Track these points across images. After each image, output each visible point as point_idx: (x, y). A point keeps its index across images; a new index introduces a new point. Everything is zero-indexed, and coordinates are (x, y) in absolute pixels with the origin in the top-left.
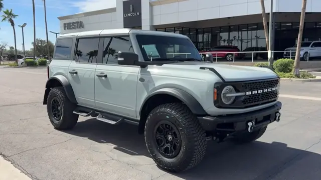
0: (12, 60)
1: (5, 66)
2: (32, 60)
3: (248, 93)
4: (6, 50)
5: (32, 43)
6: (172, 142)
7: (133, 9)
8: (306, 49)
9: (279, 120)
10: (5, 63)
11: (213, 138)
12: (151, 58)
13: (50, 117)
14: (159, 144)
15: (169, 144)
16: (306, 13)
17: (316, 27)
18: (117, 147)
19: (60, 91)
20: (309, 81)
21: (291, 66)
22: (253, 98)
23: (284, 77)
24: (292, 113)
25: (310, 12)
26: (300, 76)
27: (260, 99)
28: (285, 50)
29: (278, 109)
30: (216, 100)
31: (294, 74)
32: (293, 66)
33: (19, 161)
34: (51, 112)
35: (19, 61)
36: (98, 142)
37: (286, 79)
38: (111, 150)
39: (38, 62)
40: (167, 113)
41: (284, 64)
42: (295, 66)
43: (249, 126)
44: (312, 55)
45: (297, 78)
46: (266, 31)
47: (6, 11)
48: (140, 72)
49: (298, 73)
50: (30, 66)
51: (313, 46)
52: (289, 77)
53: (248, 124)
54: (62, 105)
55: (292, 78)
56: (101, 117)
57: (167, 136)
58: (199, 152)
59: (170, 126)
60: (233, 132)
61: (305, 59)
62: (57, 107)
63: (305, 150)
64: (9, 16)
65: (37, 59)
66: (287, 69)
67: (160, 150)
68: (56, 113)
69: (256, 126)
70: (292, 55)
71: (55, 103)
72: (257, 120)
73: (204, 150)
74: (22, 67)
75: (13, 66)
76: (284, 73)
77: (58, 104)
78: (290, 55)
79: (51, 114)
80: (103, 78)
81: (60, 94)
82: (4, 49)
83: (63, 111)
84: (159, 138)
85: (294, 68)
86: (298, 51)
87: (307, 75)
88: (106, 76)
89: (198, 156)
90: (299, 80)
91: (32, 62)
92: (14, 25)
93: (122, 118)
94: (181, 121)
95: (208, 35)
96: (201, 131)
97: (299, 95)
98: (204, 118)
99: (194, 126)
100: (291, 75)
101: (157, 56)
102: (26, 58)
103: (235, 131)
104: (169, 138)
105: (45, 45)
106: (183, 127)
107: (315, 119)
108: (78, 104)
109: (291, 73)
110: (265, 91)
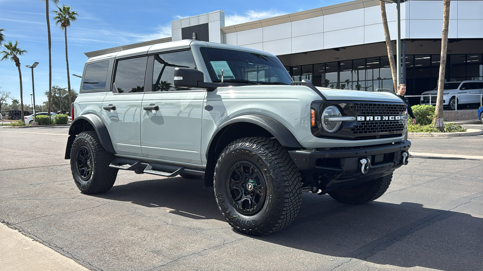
0: (15, 119)
1: (5, 127)
2: (46, 116)
3: (359, 118)
4: (6, 104)
5: (46, 93)
6: (253, 192)
7: (196, 38)
8: (452, 93)
9: (407, 162)
10: (4, 123)
11: (312, 189)
12: (222, 79)
13: (73, 174)
14: (234, 197)
15: (249, 196)
16: (449, 39)
17: (466, 61)
18: (174, 211)
19: (90, 137)
20: (458, 136)
21: (431, 115)
22: (367, 126)
23: (421, 130)
24: (431, 172)
25: (456, 38)
26: (445, 129)
27: (378, 130)
28: (423, 94)
29: (405, 147)
30: (314, 125)
31: (436, 126)
32: (434, 114)
33: (30, 229)
34: (76, 168)
35: (26, 118)
36: (146, 206)
37: (423, 134)
38: (164, 214)
39: (55, 119)
40: (245, 150)
41: (420, 112)
42: (437, 115)
43: (362, 165)
44: (461, 101)
45: (440, 132)
46: (393, 65)
47: (8, 44)
48: (207, 97)
49: (441, 126)
50: (43, 125)
51: (463, 88)
52: (429, 130)
53: (361, 161)
54: (93, 157)
55: (433, 132)
56: (150, 170)
57: (245, 185)
58: (292, 203)
59: (250, 168)
60: (339, 172)
61: (452, 108)
62: (86, 161)
63: (448, 210)
64: (12, 52)
65: (52, 115)
66: (426, 119)
67: (236, 204)
68: (84, 169)
69: (372, 166)
70: (432, 102)
71: (83, 155)
72: (373, 158)
73: (300, 201)
74: (31, 127)
75: (17, 126)
76: (420, 126)
77: (87, 156)
78: (429, 101)
79: (77, 172)
80: (154, 111)
81: (91, 140)
82: (4, 104)
83: (95, 165)
84: (235, 188)
85: (435, 118)
86: (440, 92)
87: (455, 128)
88: (157, 108)
89: (290, 210)
90: (443, 135)
91: (46, 119)
92: (19, 65)
93: (181, 168)
94: (265, 159)
95: (307, 76)
96: (294, 173)
97: (443, 153)
98: (297, 152)
99: (283, 166)
100: (431, 128)
101: (230, 77)
102: (36, 114)
103: (343, 171)
104: (248, 187)
105: (65, 95)
106: (268, 167)
107: (465, 178)
108: (117, 154)
109: (431, 124)
110: (385, 119)
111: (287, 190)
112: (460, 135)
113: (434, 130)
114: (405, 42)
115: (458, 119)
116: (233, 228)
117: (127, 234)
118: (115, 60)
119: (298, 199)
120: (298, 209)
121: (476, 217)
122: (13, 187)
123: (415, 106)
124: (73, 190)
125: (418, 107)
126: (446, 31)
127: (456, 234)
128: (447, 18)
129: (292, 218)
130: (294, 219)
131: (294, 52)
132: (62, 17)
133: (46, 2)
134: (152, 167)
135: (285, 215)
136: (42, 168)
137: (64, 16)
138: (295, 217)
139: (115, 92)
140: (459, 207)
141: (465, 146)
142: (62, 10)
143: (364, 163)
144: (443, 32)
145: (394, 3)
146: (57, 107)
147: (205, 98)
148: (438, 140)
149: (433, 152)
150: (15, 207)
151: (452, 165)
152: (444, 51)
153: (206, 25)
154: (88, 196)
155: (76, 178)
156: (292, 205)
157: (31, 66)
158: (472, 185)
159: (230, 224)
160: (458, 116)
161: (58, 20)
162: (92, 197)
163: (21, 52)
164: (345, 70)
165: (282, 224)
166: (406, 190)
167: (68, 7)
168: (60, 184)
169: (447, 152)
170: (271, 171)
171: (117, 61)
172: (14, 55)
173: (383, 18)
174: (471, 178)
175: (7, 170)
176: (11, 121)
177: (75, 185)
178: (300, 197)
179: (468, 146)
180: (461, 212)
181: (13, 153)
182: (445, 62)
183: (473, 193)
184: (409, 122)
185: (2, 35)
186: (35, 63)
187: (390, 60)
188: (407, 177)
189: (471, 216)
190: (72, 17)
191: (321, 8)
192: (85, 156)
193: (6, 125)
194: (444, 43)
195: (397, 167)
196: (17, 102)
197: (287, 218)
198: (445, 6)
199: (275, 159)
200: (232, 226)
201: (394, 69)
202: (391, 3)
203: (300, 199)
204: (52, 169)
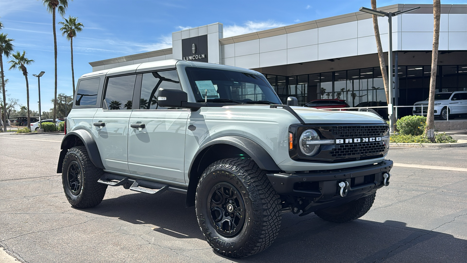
0: (22, 126)
1: (12, 133)
2: (51, 123)
3: (338, 141)
4: (15, 111)
5: (53, 101)
6: (233, 213)
7: (196, 49)
8: (443, 103)
9: (388, 183)
10: (12, 129)
11: (293, 210)
12: (206, 99)
13: (64, 188)
14: (215, 218)
15: (229, 217)
16: (439, 51)
17: (458, 72)
18: (159, 228)
19: (80, 152)
20: (449, 147)
21: (422, 126)
22: (346, 149)
23: (412, 141)
24: (419, 186)
25: (447, 50)
26: (436, 140)
27: (358, 152)
28: (415, 104)
29: (385, 168)
30: (291, 149)
31: (427, 137)
32: (425, 125)
33: (15, 247)
34: (67, 182)
35: (32, 125)
36: (132, 223)
37: (414, 145)
38: (148, 232)
39: (60, 126)
40: (225, 171)
41: (412, 123)
42: (428, 126)
43: (340, 188)
44: (453, 111)
45: (430, 143)
46: (385, 76)
47: (16, 54)
48: (190, 117)
49: (432, 136)
50: (48, 131)
51: (455, 99)
52: (420, 141)
53: (340, 184)
54: (82, 172)
55: (424, 143)
56: (136, 187)
57: (226, 206)
58: (271, 226)
59: (230, 190)
60: (318, 196)
61: (444, 118)
62: (76, 175)
63: (430, 230)
64: (20, 62)
65: (57, 122)
66: (417, 129)
67: (216, 226)
68: (74, 184)
69: (352, 189)
70: (424, 112)
71: (73, 169)
72: (353, 180)
73: (279, 223)
74: (36, 134)
75: (23, 133)
76: (412, 136)
77: (78, 171)
78: (421, 111)
79: (68, 185)
80: (140, 129)
81: (81, 155)
82: (13, 110)
83: (84, 180)
84: (215, 209)
85: (426, 129)
86: (431, 103)
87: (445, 139)
88: (143, 126)
89: (268, 233)
90: (434, 146)
91: (51, 126)
92: (27, 74)
93: (166, 185)
94: (244, 182)
95: (303, 85)
96: (273, 195)
97: (433, 165)
98: (275, 176)
99: (262, 188)
100: (422, 138)
101: (215, 96)
102: (42, 121)
103: (322, 194)
104: (228, 208)
105: (70, 102)
106: (247, 190)
107: (452, 193)
108: (105, 169)
109: (422, 135)
110: (365, 141)
111: (265, 213)
112: (450, 146)
113: (425, 141)
114: (397, 54)
115: (449, 128)
116: (213, 249)
117: (108, 254)
118: (105, 77)
119: (277, 222)
120: (277, 232)
121: (458, 238)
122: (7, 199)
123: (407, 116)
124: (65, 203)
125: (410, 117)
126: (436, 44)
127: (436, 258)
128: (437, 31)
129: (272, 241)
130: (273, 242)
131: (289, 63)
132: (69, 28)
133: (53, 13)
134: (138, 184)
135: (264, 238)
136: (39, 179)
137: (70, 27)
138: (274, 239)
139: (105, 108)
140: (442, 226)
141: (455, 158)
142: (69, 21)
143: (342, 187)
144: (433, 45)
145: (385, 17)
146: (62, 114)
147: (189, 118)
148: (428, 151)
149: (423, 163)
150: (5, 222)
151: (440, 179)
152: (434, 64)
153: (205, 37)
154: (78, 210)
155: (67, 192)
156: (271, 228)
157: (38, 75)
158: (458, 201)
159: (211, 245)
160: (450, 126)
161: (64, 30)
162: (82, 211)
163: (29, 61)
164: (340, 80)
165: (261, 247)
166: (391, 206)
167: (74, 19)
168: (53, 197)
169: (436, 164)
170: (249, 193)
171: (108, 78)
172: (22, 64)
173: (375, 31)
174: (458, 193)
175: (6, 180)
176: (18, 127)
177: (66, 199)
178: (279, 220)
179: (457, 158)
180: (443, 232)
181: (14, 162)
182: (435, 74)
183: (457, 211)
184: (401, 132)
185: (11, 45)
186: (42, 72)
187: (382, 72)
188: (394, 192)
189: (453, 236)
190: (78, 28)
191: (316, 21)
192: (75, 170)
193: (13, 131)
194: (435, 56)
195: (378, 187)
196: (25, 108)
197: (266, 241)
198: (435, 20)
199: (254, 182)
200: (213, 247)
201: (386, 81)
202: (383, 16)
203: (279, 222)
204: (48, 180)
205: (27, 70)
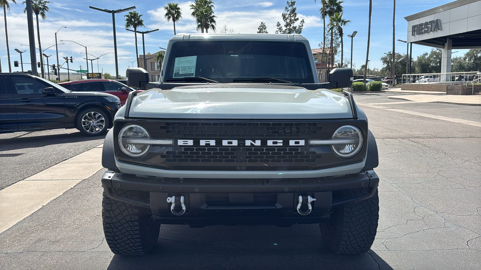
50: (357, 91)
91: (360, 86)
92: (342, 35)
157: (351, 35)
163: (345, 22)
172: (339, 26)
185: (341, 7)
186: (354, 32)
205: (342, 31)
